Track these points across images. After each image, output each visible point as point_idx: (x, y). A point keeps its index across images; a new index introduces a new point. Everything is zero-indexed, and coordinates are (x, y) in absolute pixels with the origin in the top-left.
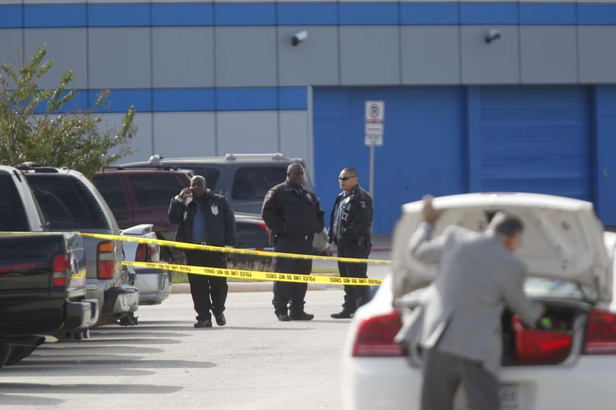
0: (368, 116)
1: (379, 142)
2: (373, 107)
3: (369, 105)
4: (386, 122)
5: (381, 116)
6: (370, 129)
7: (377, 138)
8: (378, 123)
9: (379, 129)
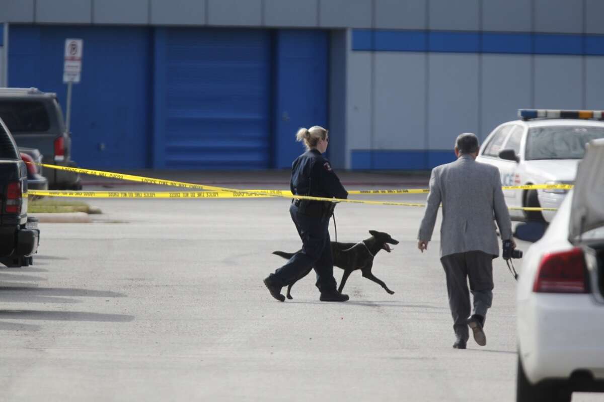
0: (68, 53)
1: (77, 79)
2: (73, 45)
3: (69, 43)
4: (85, 60)
5: (79, 54)
6: (69, 66)
7: (75, 75)
8: (76, 60)
9: (76, 67)
